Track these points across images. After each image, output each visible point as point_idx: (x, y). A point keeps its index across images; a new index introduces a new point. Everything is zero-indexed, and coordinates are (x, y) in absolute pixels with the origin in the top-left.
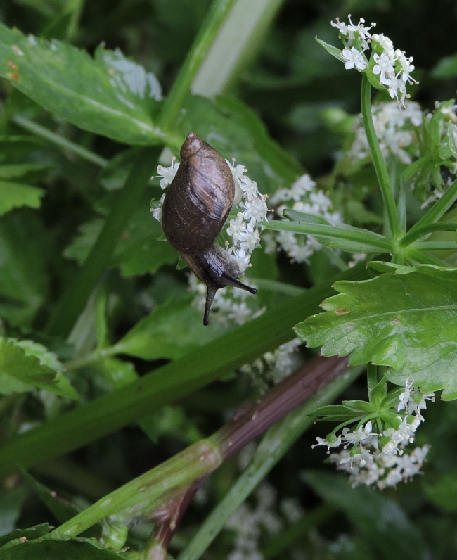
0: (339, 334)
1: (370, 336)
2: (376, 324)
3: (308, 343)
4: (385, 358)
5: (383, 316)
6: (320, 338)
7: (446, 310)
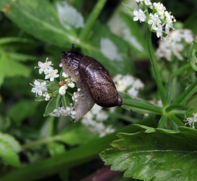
0: (121, 160)
1: (136, 162)
2: (140, 156)
3: (106, 163)
4: (140, 175)
5: (143, 152)
6: (112, 161)
7: (176, 152)
